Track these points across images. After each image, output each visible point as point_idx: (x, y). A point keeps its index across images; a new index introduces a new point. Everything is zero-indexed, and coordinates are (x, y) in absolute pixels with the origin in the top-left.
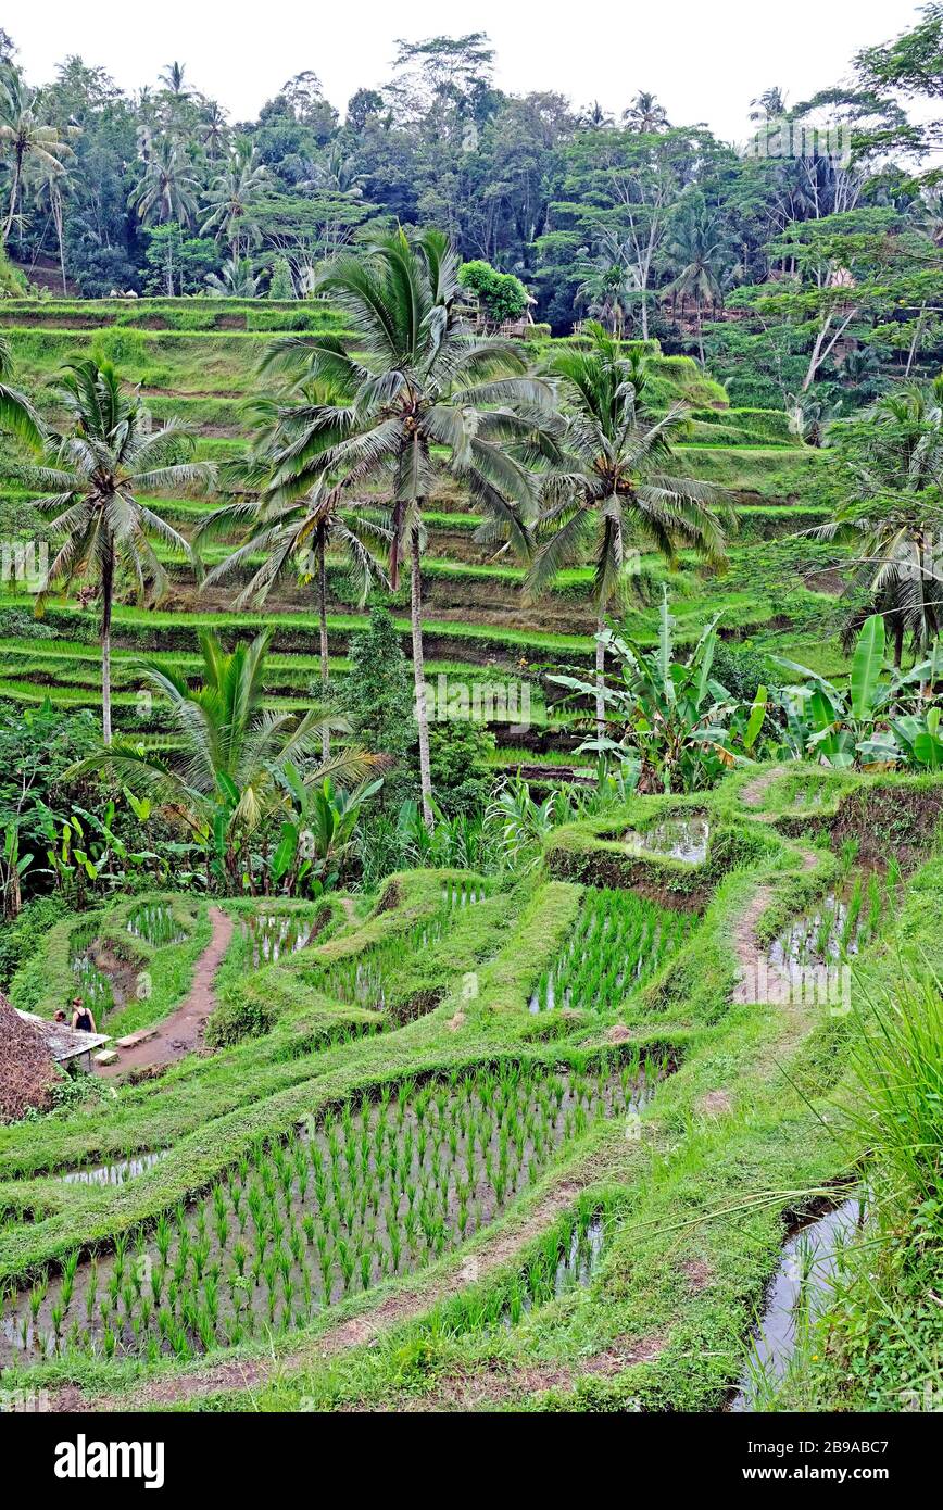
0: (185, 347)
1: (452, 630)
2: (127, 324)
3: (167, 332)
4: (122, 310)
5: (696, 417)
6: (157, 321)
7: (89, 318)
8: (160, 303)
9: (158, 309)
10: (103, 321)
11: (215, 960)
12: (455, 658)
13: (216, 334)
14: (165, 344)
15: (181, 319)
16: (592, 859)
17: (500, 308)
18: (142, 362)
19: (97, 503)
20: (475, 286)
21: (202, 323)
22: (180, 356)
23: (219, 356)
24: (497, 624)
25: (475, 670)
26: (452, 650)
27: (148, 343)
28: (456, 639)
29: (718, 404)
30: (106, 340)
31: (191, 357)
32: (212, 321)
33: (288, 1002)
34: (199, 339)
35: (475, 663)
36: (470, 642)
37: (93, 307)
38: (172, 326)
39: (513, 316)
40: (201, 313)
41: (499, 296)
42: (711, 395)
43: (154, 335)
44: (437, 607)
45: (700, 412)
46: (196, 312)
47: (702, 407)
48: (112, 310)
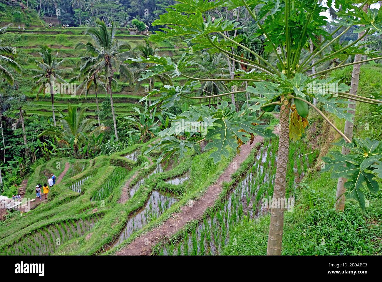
0: (76, 38)
1: (128, 97)
2: (64, 33)
3: (72, 35)
4: (63, 30)
5: (180, 50)
6: (70, 32)
7: (56, 32)
8: (70, 29)
9: (70, 30)
10: (59, 33)
11: (63, 175)
12: (129, 102)
13: (82, 35)
14: (71, 38)
15: (75, 32)
16: (118, 161)
17: (141, 29)
18: (66, 41)
19: (48, 76)
20: (135, 24)
21: (79, 33)
22: (75, 40)
23: (83, 40)
24: (138, 95)
25: (133, 105)
26: (129, 101)
27: (67, 37)
28: (129, 99)
29: (185, 47)
30: (59, 37)
31: (77, 40)
32: (82, 32)
33: (62, 191)
34: (78, 36)
35: (133, 103)
36: (132, 99)
37: (57, 29)
38: (73, 34)
39: (144, 30)
40: (79, 31)
41: (140, 26)
42: (183, 45)
43: (69, 36)
44: (126, 92)
45: (181, 49)
46: (78, 30)
47: (181, 48)
48: (60, 30)
